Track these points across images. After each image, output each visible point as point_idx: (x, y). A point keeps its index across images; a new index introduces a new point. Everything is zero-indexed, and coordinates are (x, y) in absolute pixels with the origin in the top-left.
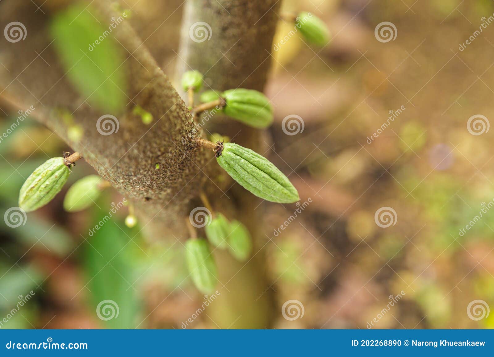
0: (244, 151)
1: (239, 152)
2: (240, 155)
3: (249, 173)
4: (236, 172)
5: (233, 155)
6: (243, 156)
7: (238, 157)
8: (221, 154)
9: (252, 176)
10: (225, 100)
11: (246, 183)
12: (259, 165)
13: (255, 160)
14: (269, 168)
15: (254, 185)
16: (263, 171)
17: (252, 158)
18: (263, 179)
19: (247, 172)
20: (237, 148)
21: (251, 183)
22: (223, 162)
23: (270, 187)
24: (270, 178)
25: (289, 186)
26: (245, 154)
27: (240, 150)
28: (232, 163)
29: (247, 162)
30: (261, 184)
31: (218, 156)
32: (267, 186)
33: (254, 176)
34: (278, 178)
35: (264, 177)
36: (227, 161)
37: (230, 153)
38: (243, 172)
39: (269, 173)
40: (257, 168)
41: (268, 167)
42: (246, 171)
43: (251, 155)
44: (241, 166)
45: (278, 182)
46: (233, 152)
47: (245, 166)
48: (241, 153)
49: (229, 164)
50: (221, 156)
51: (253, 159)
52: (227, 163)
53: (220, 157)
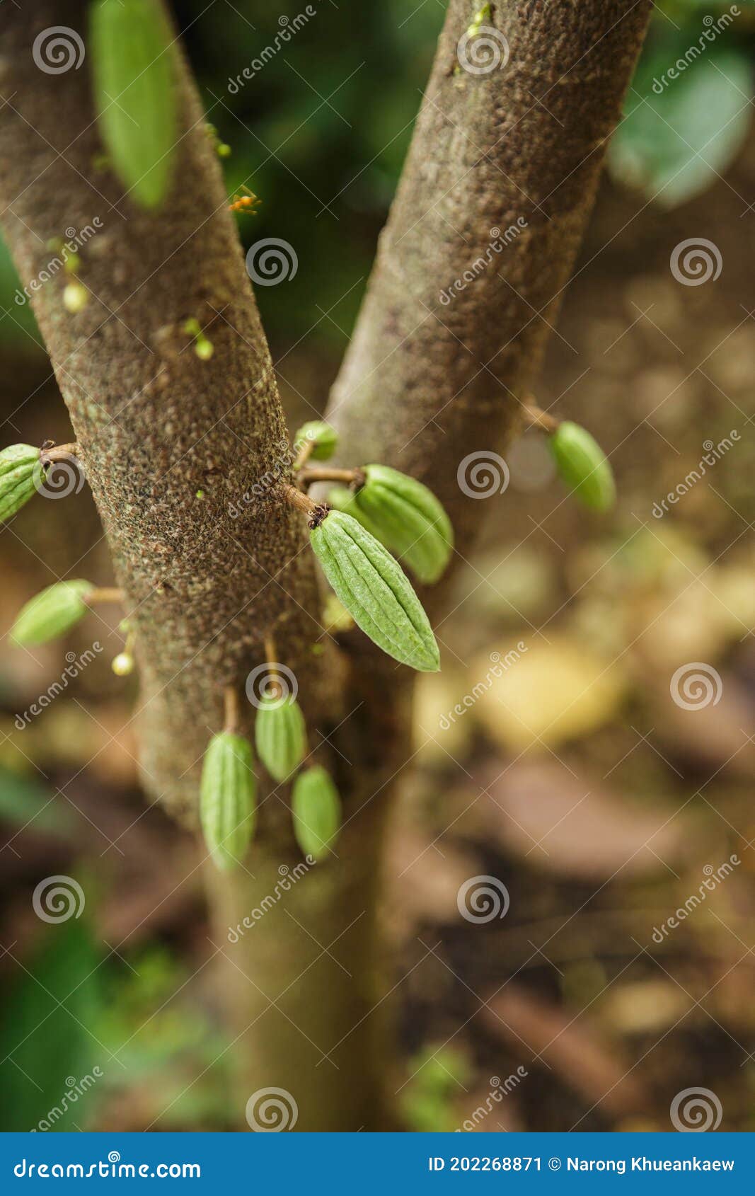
0: (362, 533)
1: (353, 530)
2: (354, 537)
3: (358, 574)
4: (336, 567)
5: (341, 531)
6: (358, 541)
7: (349, 539)
8: (320, 525)
9: (363, 582)
10: (365, 475)
11: (348, 594)
12: (381, 567)
13: (378, 555)
14: (399, 580)
15: (362, 602)
16: (387, 583)
17: (373, 550)
18: (381, 595)
19: (357, 572)
20: (352, 523)
21: (359, 597)
22: (320, 540)
23: (390, 617)
24: (395, 599)
25: (425, 632)
26: (362, 539)
27: (355, 528)
28: (334, 544)
29: (361, 553)
30: (375, 602)
31: (314, 527)
32: (385, 613)
33: (366, 583)
34: (409, 606)
35: (384, 592)
36: (328, 538)
37: (335, 526)
38: (350, 568)
39: (397, 590)
40: (376, 572)
41: (397, 578)
42: (355, 568)
43: (373, 544)
44: (348, 556)
45: (408, 616)
46: (343, 525)
47: (355, 559)
48: (356, 534)
49: (328, 547)
50: (318, 528)
51: (375, 553)
52: (326, 544)
53: (316, 530)
